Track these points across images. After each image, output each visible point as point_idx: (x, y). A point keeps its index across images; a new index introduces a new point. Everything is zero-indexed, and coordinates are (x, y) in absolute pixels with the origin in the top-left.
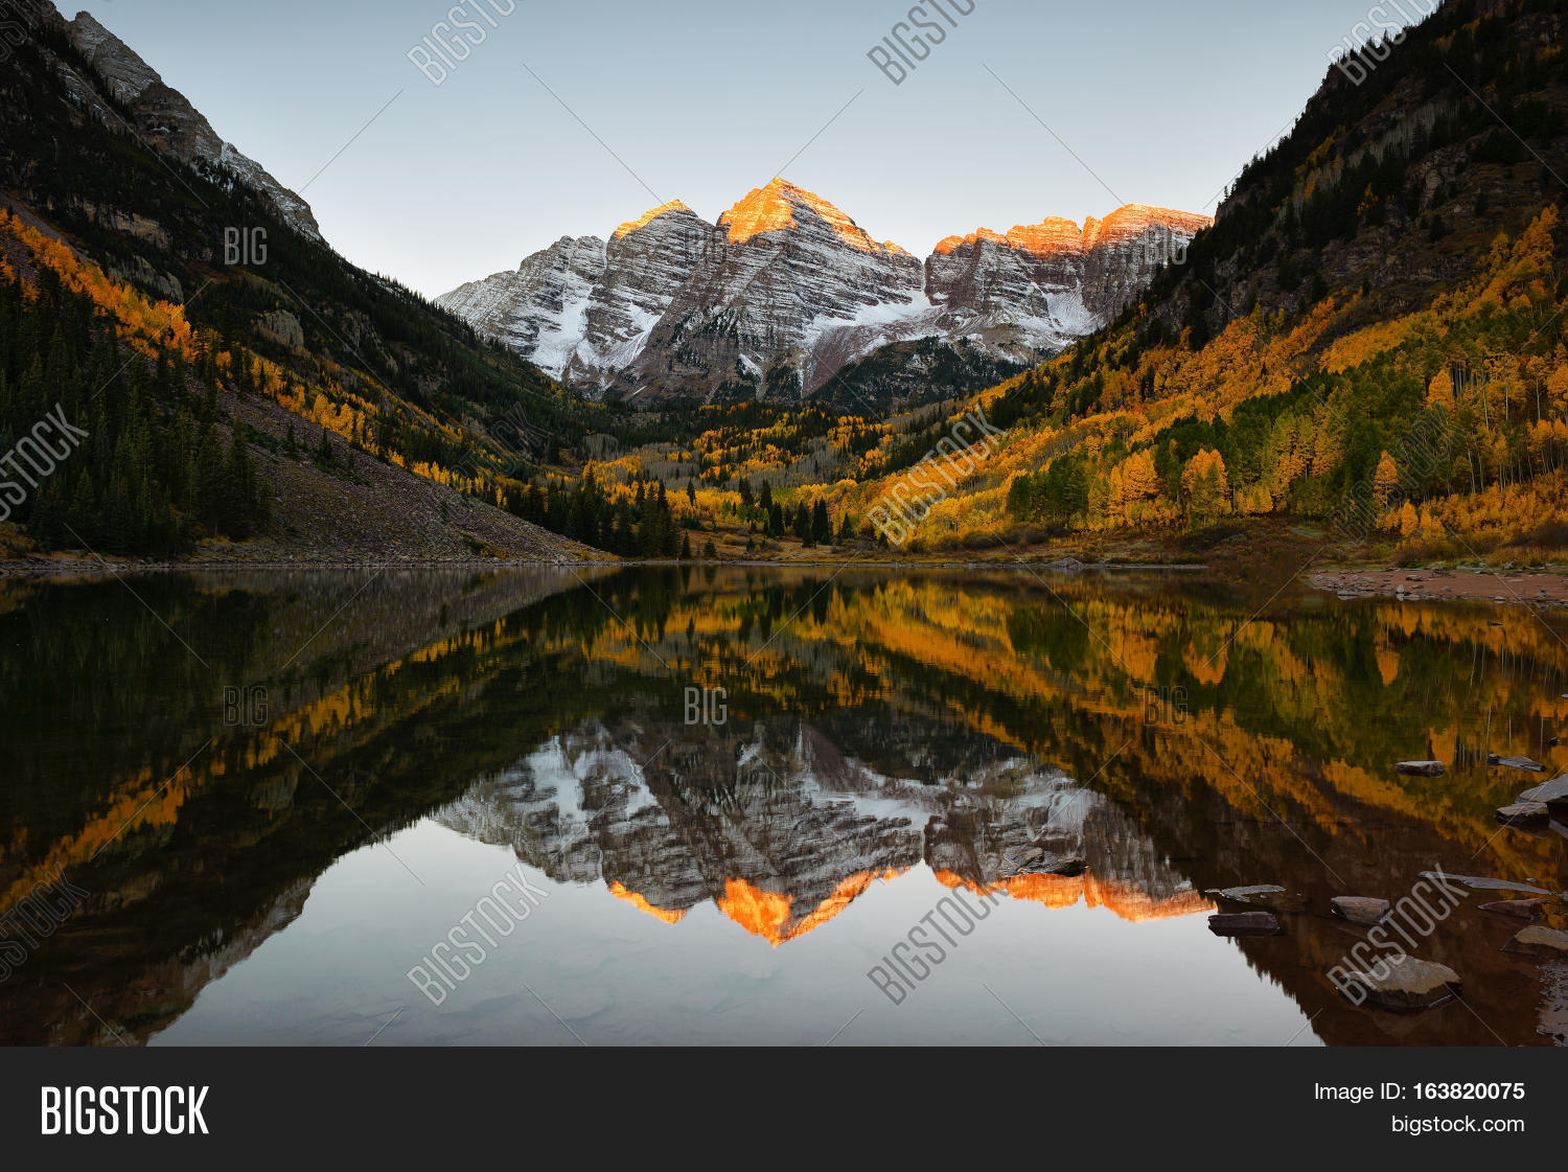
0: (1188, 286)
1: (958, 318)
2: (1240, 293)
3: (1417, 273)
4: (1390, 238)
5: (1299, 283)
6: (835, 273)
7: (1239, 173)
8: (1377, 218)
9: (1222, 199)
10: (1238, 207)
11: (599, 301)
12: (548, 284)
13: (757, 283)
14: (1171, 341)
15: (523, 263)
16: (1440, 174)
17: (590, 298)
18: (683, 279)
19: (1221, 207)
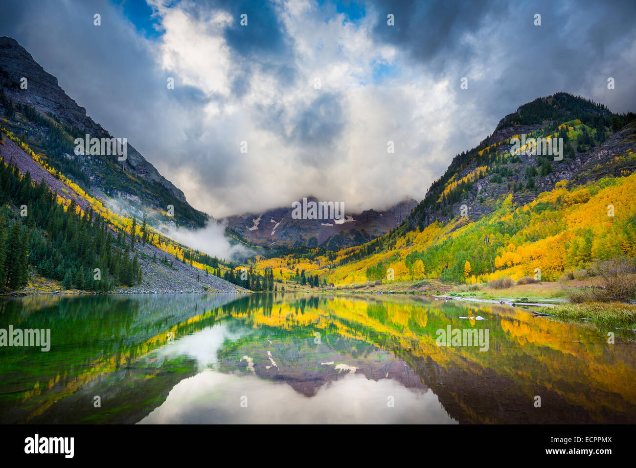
2: (432, 217)
4: (470, 202)
5: (447, 214)
8: (466, 197)
14: (414, 230)
16: (482, 186)
19: (426, 194)
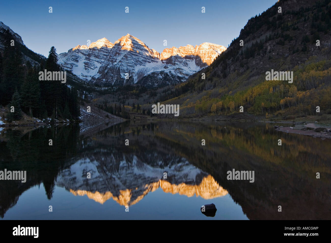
0: (222, 64)
1: (168, 66)
2: (232, 67)
3: (266, 66)
4: (261, 58)
5: (244, 66)
6: (141, 56)
7: (231, 42)
8: (259, 54)
9: (228, 47)
10: (231, 49)
11: (87, 60)
12: (75, 56)
13: (124, 58)
14: (219, 77)
15: (69, 51)
16: (270, 46)
17: (85, 60)
18: (107, 56)
